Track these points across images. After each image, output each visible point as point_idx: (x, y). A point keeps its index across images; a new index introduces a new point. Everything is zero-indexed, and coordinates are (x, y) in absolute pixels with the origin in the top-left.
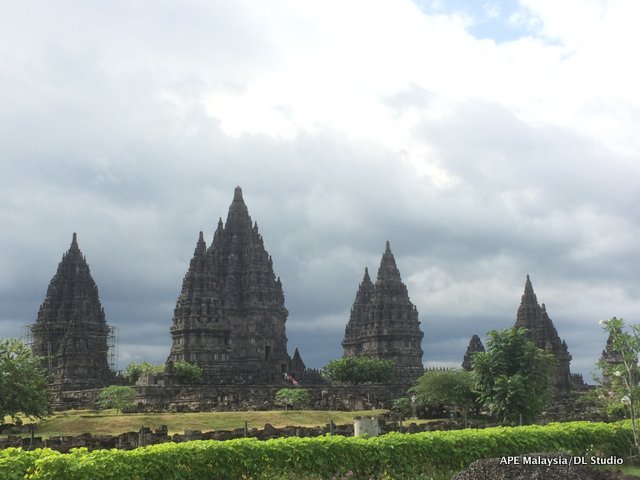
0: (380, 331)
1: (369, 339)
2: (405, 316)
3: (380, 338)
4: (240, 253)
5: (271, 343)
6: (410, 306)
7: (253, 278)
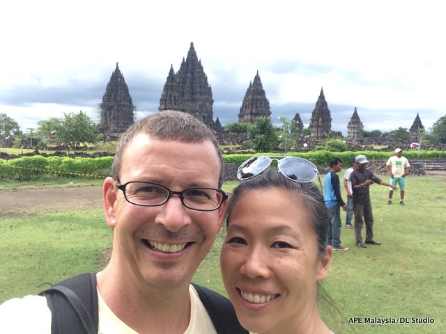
0: (252, 111)
1: (247, 114)
2: (263, 104)
3: (252, 114)
4: (192, 73)
5: (205, 115)
7: (198, 85)
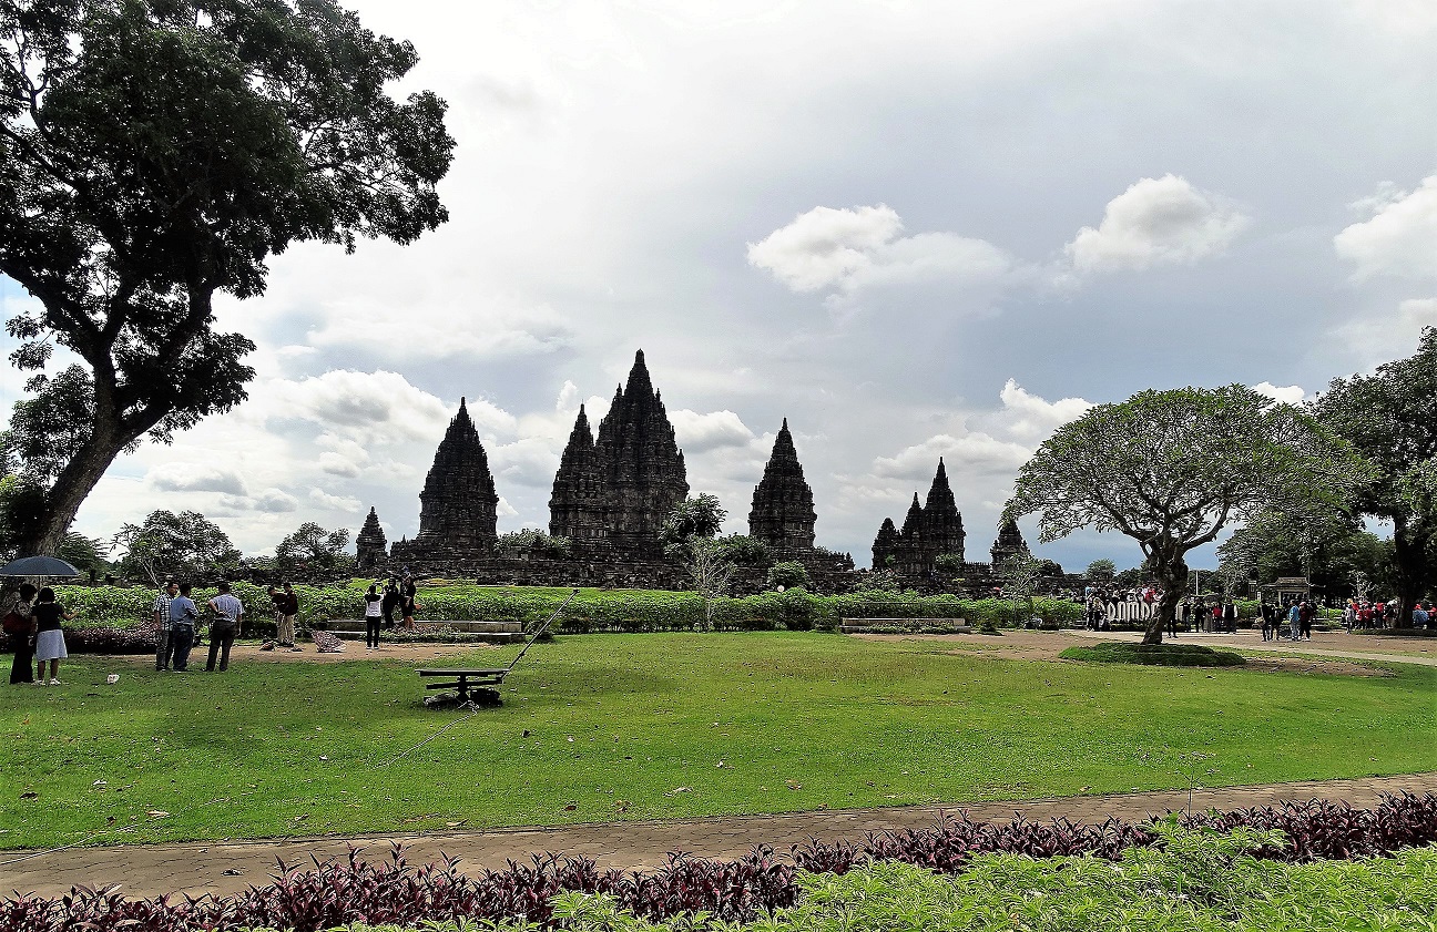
6: (805, 486)
